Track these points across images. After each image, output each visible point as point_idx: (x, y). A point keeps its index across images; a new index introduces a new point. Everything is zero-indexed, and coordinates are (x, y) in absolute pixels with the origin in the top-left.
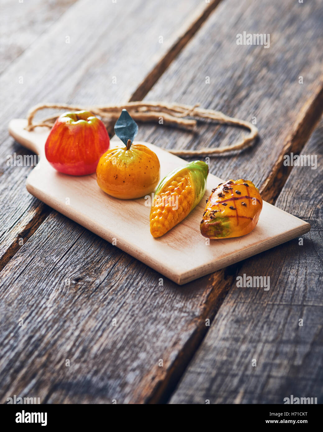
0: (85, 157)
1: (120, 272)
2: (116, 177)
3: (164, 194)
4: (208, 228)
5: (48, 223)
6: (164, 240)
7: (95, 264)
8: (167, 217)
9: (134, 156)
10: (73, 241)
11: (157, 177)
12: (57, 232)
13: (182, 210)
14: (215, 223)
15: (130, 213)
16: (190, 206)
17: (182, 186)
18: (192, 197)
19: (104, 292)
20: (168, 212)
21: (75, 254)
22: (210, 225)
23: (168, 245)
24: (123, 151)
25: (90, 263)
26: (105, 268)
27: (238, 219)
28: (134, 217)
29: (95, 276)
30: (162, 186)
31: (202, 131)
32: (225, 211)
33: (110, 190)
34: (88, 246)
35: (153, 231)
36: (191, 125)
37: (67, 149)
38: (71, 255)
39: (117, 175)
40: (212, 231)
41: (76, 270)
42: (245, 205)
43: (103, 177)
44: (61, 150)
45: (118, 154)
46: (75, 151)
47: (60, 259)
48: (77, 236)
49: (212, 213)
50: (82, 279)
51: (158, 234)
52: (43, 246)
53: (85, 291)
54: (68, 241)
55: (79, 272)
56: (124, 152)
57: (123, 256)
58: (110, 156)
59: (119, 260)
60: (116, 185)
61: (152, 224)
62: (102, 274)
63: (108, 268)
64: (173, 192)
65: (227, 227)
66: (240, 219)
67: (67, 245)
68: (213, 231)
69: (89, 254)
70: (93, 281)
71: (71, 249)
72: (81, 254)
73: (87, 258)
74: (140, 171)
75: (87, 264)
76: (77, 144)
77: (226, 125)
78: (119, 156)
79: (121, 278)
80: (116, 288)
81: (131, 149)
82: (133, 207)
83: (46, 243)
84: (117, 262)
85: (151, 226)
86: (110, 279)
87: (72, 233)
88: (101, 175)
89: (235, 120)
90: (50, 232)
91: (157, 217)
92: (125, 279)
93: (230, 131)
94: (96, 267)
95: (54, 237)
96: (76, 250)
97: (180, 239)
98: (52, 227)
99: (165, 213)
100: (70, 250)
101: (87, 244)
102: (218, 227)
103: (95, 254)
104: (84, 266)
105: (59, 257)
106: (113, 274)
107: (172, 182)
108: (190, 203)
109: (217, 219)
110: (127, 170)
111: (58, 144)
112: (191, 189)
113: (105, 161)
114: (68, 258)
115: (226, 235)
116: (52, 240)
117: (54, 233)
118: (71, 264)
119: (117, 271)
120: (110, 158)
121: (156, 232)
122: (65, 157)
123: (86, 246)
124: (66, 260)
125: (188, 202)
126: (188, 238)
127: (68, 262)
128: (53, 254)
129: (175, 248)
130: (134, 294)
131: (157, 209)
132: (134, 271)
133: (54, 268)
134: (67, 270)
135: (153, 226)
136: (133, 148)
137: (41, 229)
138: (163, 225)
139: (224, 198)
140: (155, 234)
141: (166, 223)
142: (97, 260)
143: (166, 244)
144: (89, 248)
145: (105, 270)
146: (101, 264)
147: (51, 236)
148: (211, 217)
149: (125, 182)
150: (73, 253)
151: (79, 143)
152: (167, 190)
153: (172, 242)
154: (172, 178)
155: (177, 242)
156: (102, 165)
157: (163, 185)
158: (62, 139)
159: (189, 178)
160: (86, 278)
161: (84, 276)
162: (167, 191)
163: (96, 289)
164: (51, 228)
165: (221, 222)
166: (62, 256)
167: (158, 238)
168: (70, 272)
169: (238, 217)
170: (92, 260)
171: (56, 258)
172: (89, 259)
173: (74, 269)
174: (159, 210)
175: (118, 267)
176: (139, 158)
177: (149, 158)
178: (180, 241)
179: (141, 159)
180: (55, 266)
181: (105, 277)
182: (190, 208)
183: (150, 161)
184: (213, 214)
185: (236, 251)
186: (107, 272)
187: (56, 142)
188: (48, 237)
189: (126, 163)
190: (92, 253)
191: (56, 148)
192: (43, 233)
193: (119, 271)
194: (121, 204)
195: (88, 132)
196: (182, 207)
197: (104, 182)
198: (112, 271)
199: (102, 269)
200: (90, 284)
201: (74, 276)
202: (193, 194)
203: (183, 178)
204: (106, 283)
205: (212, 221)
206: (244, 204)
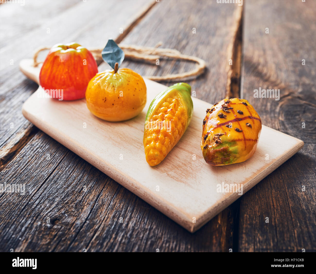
0: (75, 83)
1: (105, 207)
2: (105, 100)
3: (157, 116)
4: (215, 155)
5: (31, 145)
6: (162, 168)
7: (76, 195)
8: (164, 142)
9: (122, 79)
10: (55, 165)
11: (145, 99)
12: (38, 155)
13: (178, 132)
14: (222, 148)
15: (121, 136)
16: (184, 127)
17: (175, 107)
18: (185, 118)
19: (85, 241)
20: (165, 137)
21: (55, 182)
22: (216, 152)
23: (168, 174)
24: (111, 74)
25: (71, 194)
26: (88, 201)
27: (245, 143)
28: (125, 141)
29: (76, 213)
30: (153, 107)
31: (163, 64)
32: (231, 134)
33: (100, 113)
34: (70, 171)
35: (150, 159)
36: (155, 60)
37: (58, 76)
38: (50, 184)
39: (106, 98)
40: (218, 158)
41: (53, 206)
42: (250, 126)
43: (92, 101)
44: (52, 77)
45: (107, 77)
46: (65, 77)
47: (37, 190)
48: (59, 159)
49: (216, 136)
50: (59, 220)
51: (156, 163)
52: (21, 174)
53: (61, 239)
54: (49, 165)
55: (57, 208)
56: (112, 76)
57: (108, 183)
58: (98, 80)
59: (103, 188)
60: (105, 108)
61: (148, 151)
62: (84, 210)
63: (91, 201)
64: (166, 114)
65: (235, 152)
66: (247, 142)
67: (47, 171)
68: (220, 157)
69: (70, 181)
70: (73, 222)
71: (52, 175)
72: (62, 182)
73: (67, 188)
74: (129, 94)
75: (67, 195)
76: (67, 70)
77: (179, 60)
78: (107, 79)
79: (107, 216)
80: (100, 233)
81: (118, 72)
82: (124, 129)
83: (25, 169)
84: (101, 191)
85: (147, 154)
86: (93, 219)
87: (54, 156)
88: (89, 99)
89: (185, 57)
90: (31, 155)
91: (152, 143)
92: (111, 218)
93: (183, 64)
94: (77, 200)
95: (35, 161)
96: (57, 176)
97: (179, 166)
98: (35, 149)
99: (161, 138)
100: (50, 177)
101: (68, 169)
102: (225, 154)
103: (77, 181)
104: (63, 199)
105: (36, 187)
106: (97, 210)
107: (164, 104)
108: (184, 124)
109: (223, 143)
110: (116, 93)
111: (49, 71)
112: (184, 110)
113: (94, 84)
114: (46, 188)
115: (233, 161)
116: (32, 166)
117: (36, 157)
118: (48, 197)
119: (101, 205)
120: (98, 81)
121: (153, 161)
122: (56, 83)
123: (67, 172)
124: (43, 192)
125: (182, 124)
126: (188, 164)
127: (45, 194)
128: (29, 184)
129: (177, 180)
130: (124, 243)
131: (152, 134)
132: (122, 204)
133: (28, 203)
134: (43, 207)
135: (149, 154)
136: (121, 71)
137: (23, 152)
138: (161, 152)
139: (226, 119)
140: (152, 162)
141: (164, 149)
142: (79, 189)
143: (165, 174)
144: (70, 174)
145: (88, 204)
146: (83, 195)
147: (32, 160)
148: (217, 142)
149: (114, 104)
150: (53, 181)
151: (68, 70)
152: (160, 111)
153: (171, 170)
154: (163, 99)
155: (177, 171)
156: (90, 88)
157: (155, 107)
158: (53, 66)
159: (179, 99)
160: (64, 218)
161: (62, 214)
162: (159, 113)
163: (76, 236)
164: (33, 151)
165: (228, 147)
166: (39, 186)
167: (155, 167)
168: (46, 208)
169: (245, 140)
170: (73, 189)
171: (32, 189)
172: (70, 188)
173: (51, 204)
174: (154, 135)
175: (103, 199)
176: (127, 80)
177: (137, 81)
178: (179, 169)
179: (129, 81)
180: (30, 201)
181: (88, 215)
182: (184, 130)
183: (138, 84)
184: (219, 138)
185: (247, 179)
186: (90, 207)
187: (47, 70)
188: (28, 162)
189: (115, 86)
190: (74, 179)
191: (48, 75)
192: (24, 158)
193: (104, 205)
194: (110, 126)
195: (77, 59)
196: (178, 129)
197: (93, 105)
198: (95, 205)
199: (84, 203)
200: (68, 228)
201: (50, 215)
202: (186, 115)
203: (174, 99)
204: (88, 226)
205: (218, 146)
206: (250, 124)
